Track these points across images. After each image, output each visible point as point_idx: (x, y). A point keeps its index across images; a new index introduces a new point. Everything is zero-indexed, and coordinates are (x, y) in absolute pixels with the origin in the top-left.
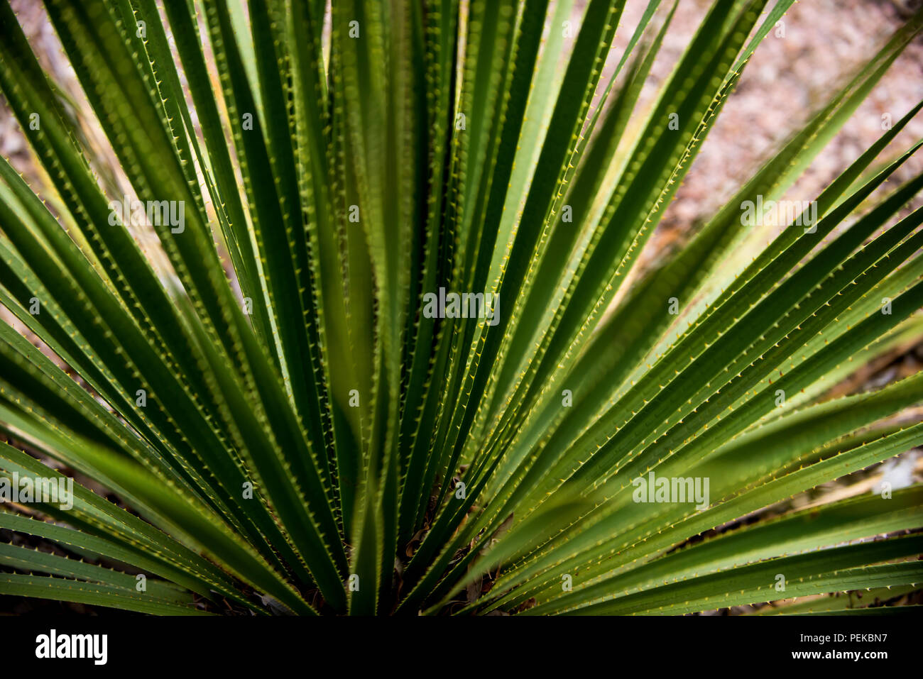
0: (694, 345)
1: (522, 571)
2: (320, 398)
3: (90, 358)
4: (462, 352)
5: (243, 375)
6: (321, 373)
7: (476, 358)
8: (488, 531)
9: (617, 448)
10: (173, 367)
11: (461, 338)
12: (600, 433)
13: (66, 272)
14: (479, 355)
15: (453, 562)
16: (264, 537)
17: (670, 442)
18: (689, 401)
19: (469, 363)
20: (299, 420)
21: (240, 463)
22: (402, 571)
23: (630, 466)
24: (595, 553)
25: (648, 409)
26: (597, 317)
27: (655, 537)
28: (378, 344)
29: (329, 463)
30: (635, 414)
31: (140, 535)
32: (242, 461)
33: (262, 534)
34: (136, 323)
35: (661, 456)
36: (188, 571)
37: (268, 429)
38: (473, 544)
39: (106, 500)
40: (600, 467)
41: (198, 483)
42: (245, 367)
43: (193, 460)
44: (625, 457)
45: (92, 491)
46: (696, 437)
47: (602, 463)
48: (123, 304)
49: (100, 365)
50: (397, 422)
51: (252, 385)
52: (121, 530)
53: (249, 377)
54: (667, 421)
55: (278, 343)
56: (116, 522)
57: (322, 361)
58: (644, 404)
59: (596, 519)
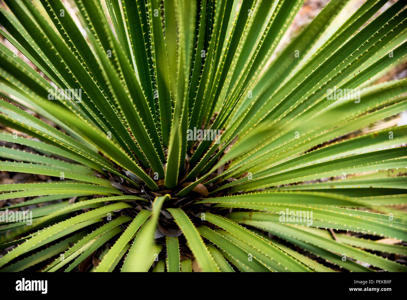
0: (320, 58)
1: (243, 160)
2: (152, 82)
3: (48, 65)
4: (216, 61)
5: (119, 72)
6: (152, 71)
7: (222, 64)
8: (228, 142)
9: (285, 105)
10: (86, 68)
11: (216, 54)
12: (277, 98)
13: (38, 26)
14: (224, 63)
15: (212, 156)
16: (127, 145)
17: (308, 102)
18: (318, 84)
19: (219, 67)
20: (142, 88)
21: (116, 112)
22: (189, 160)
23: (291, 113)
24: (276, 151)
25: (299, 88)
26: (276, 46)
27: (302, 144)
28: (179, 58)
29: (156, 111)
30: (293, 89)
31: (71, 144)
32: (117, 111)
33: (126, 143)
34: (70, 49)
35: (305, 108)
36: (93, 160)
37: (129, 96)
38: (220, 148)
39: (56, 129)
40: (278, 114)
41: (97, 121)
42: (120, 68)
43: (95, 111)
44: (289, 109)
45: (49, 125)
46: (321, 100)
47: (279, 111)
48: (64, 41)
49: (53, 68)
50: (187, 93)
51: (122, 76)
52: (63, 142)
53: (121, 73)
54: (308, 93)
55: (133, 57)
56: (61, 139)
57: (153, 65)
58: (298, 85)
59: (277, 137)
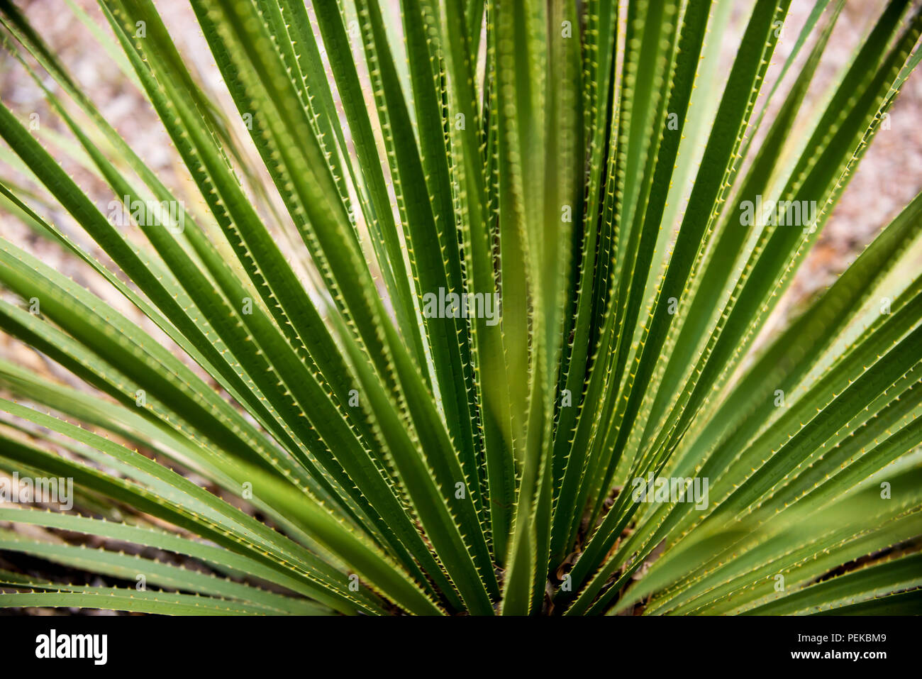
0: (851, 367)
1: (675, 596)
2: (472, 418)
3: (240, 375)
4: (616, 373)
5: (396, 395)
6: (473, 393)
7: (630, 379)
8: (641, 555)
9: (772, 472)
10: (324, 385)
11: (615, 358)
12: (754, 456)
13: (218, 290)
14: (634, 376)
15: (604, 586)
16: (413, 558)
17: (825, 466)
18: (847, 425)
19: (622, 384)
20: (448, 432)
21: (390, 484)
22: (553, 595)
23: (785, 490)
24: (750, 578)
25: (804, 434)
26: (752, 338)
27: (811, 562)
28: (533, 365)
29: (480, 484)
30: (791, 437)
31: (289, 555)
32: (392, 482)
33: (410, 555)
34: (288, 341)
35: (817, 480)
36: (337, 592)
37: (420, 450)
38: (625, 567)
39: (254, 518)
40: (756, 492)
41: (347, 503)
42: (398, 387)
43: (343, 480)
44: (781, 481)
45: (240, 510)
46: (853, 462)
47: (757, 487)
48: (275, 323)
49: (250, 383)
50: (550, 443)
51: (404, 405)
52: (269, 549)
53: (402, 398)
54: (823, 445)
55: (430, 362)
56: (265, 542)
57: (475, 380)
58: (800, 427)
59: (753, 545)
